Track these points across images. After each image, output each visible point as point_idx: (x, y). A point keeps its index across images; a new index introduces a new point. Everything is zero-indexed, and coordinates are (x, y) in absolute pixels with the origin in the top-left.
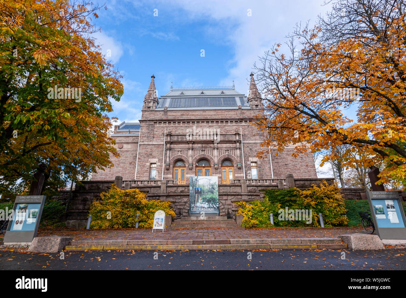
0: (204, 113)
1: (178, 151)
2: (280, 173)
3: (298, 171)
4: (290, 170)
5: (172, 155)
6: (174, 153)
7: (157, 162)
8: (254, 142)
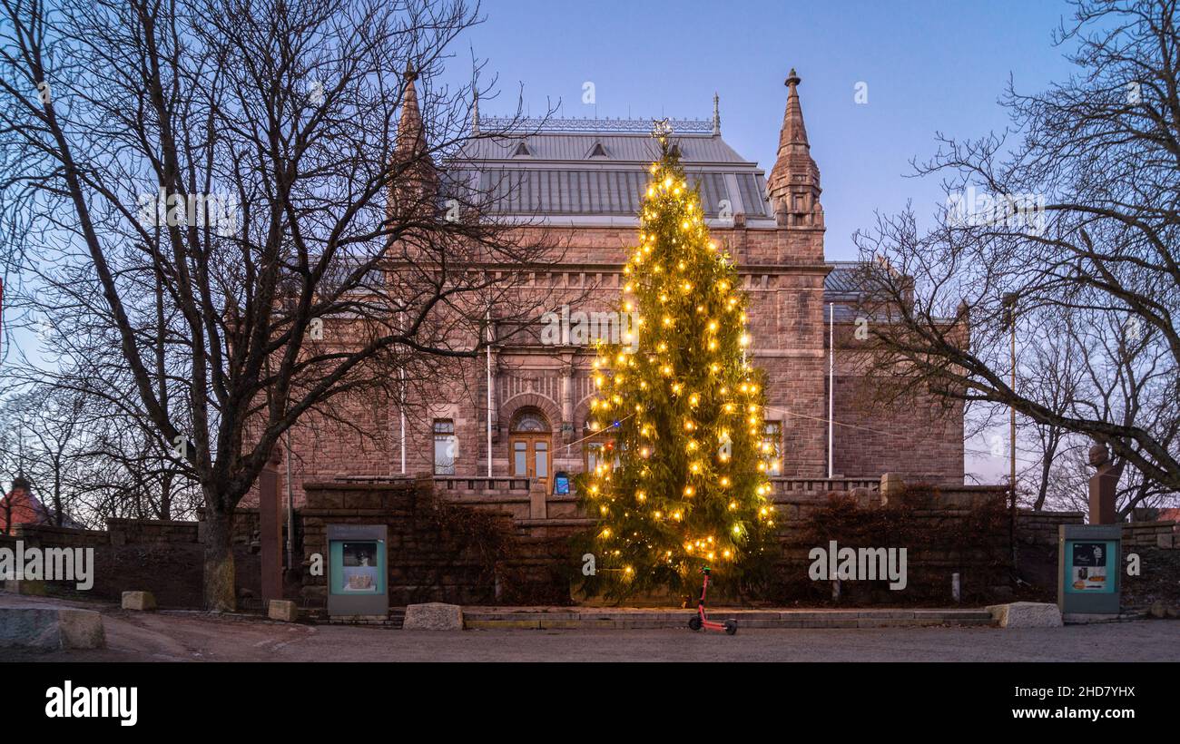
0: (611, 242)
1: (526, 380)
2: (848, 457)
3: (907, 453)
4: (881, 448)
5: (505, 392)
6: (512, 388)
7: (454, 414)
8: (777, 352)
